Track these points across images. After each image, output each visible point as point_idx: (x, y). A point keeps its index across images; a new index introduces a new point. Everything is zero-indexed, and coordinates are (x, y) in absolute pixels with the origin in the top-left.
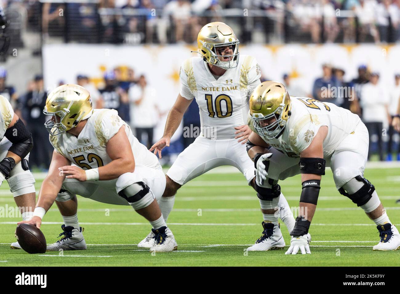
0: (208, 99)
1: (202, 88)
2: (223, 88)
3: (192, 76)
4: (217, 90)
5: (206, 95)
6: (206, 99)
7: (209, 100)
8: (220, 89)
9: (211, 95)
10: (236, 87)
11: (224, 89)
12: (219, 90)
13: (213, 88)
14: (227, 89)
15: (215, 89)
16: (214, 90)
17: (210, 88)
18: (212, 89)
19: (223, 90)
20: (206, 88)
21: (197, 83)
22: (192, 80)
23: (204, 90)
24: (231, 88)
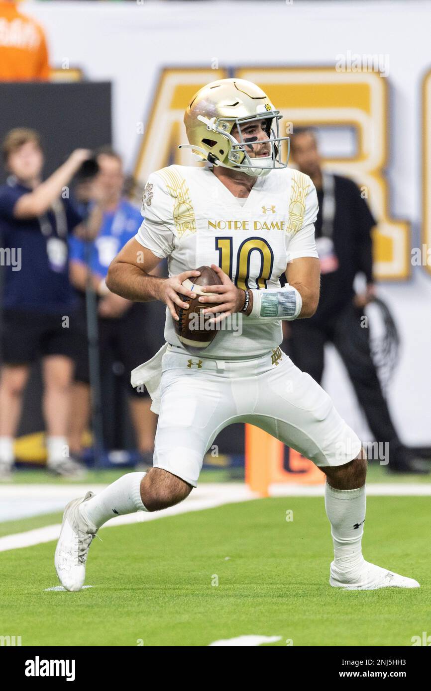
0: (221, 248)
1: (210, 223)
2: (255, 222)
3: (187, 197)
4: (244, 228)
5: (217, 239)
6: (217, 248)
7: (226, 251)
8: (251, 226)
9: (231, 239)
10: (282, 223)
11: (259, 226)
12: (247, 227)
13: (236, 222)
14: (265, 227)
15: (239, 225)
16: (236, 228)
17: (227, 223)
18: (233, 224)
19: (256, 228)
20: (219, 222)
21: (197, 212)
22: (183, 208)
23: (215, 226)
24: (272, 224)
